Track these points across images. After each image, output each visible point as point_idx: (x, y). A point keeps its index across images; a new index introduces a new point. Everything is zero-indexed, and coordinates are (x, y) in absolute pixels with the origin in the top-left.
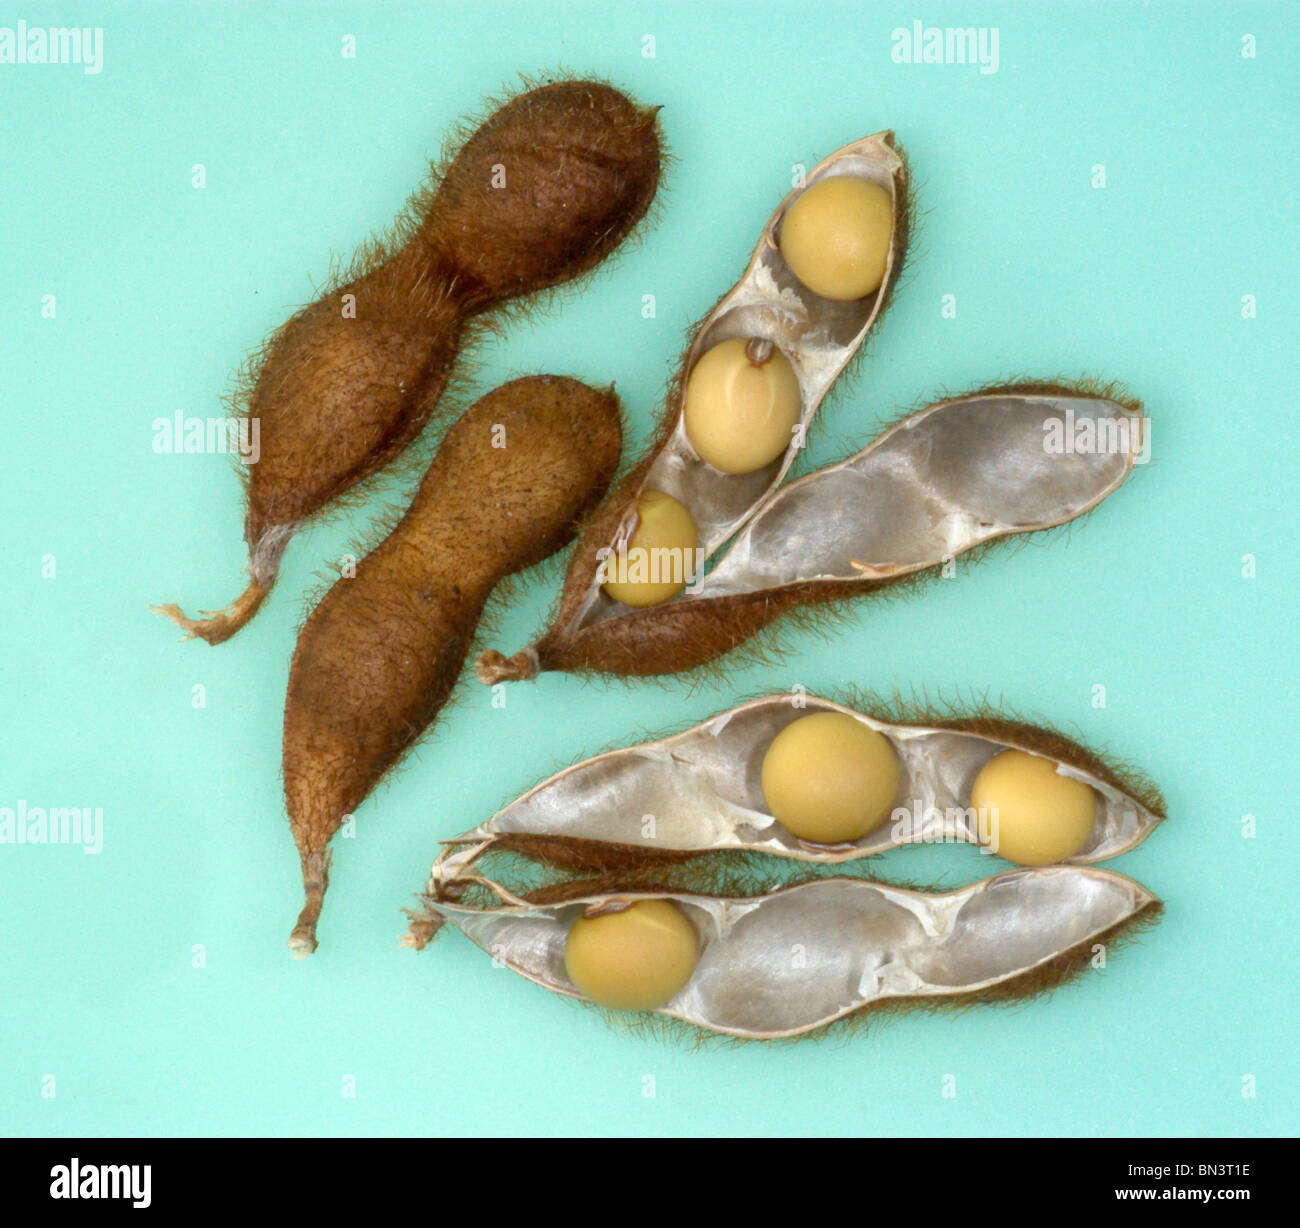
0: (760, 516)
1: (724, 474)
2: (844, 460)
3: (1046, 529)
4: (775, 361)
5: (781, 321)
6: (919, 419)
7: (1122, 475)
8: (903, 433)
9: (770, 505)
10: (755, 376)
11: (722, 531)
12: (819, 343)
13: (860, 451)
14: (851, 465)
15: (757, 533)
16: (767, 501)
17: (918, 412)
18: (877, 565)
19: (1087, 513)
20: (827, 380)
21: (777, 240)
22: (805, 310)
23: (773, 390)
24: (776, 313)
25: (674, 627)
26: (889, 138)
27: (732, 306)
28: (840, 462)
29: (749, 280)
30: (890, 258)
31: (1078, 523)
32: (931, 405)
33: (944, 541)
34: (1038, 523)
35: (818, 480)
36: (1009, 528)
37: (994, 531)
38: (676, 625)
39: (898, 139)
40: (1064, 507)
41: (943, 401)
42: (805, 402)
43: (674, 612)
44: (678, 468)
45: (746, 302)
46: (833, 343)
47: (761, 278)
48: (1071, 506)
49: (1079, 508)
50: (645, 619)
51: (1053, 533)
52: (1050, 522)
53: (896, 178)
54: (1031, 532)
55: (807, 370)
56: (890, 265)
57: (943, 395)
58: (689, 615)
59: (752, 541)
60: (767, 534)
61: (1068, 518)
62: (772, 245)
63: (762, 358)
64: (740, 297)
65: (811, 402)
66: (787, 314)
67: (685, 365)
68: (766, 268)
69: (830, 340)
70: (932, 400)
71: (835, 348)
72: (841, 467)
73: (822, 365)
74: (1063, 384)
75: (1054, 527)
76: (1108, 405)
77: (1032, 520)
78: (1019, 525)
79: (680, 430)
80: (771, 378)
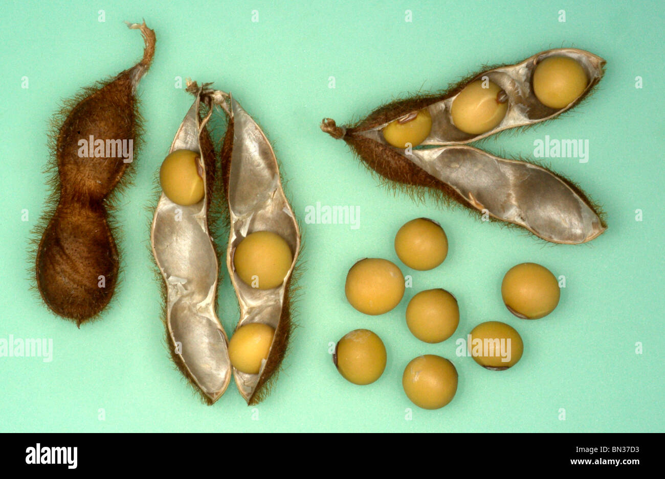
0: (452, 147)
1: (453, 124)
2: (497, 157)
3: (539, 237)
4: (504, 105)
5: (515, 90)
6: (533, 167)
7: (579, 242)
8: (524, 166)
9: (458, 147)
10: (494, 104)
11: (436, 141)
12: (522, 111)
13: (505, 159)
14: (497, 160)
15: (446, 152)
16: (459, 145)
17: (534, 164)
18: (477, 202)
19: (557, 243)
20: (513, 124)
21: (538, 63)
22: (527, 95)
23: (496, 114)
24: (516, 86)
25: (396, 163)
26: (604, 63)
27: (505, 72)
28: (494, 156)
29: (517, 68)
30: (570, 105)
31: (551, 244)
32: (541, 167)
33: (504, 212)
34: (538, 233)
35: (482, 154)
36: (529, 227)
37: (523, 223)
38: (397, 162)
39: (606, 66)
40: (551, 235)
41: (547, 169)
42: (500, 125)
43: (401, 158)
44: (441, 109)
45: (510, 73)
46: (527, 115)
47: (522, 70)
48: (553, 236)
49: (555, 240)
50: (390, 151)
51: (541, 241)
52: (542, 236)
53: (595, 79)
54: (534, 234)
55: (510, 115)
56: (568, 107)
57: (548, 167)
58: (404, 164)
59: (442, 153)
60: (449, 155)
61: (549, 240)
62: (535, 62)
63: (501, 100)
64: (510, 70)
65: (503, 127)
66: (519, 90)
67: (474, 78)
68: (526, 69)
69: (527, 113)
70: (543, 166)
71: (526, 117)
72: (494, 158)
73: (516, 118)
74: (590, 199)
75: (542, 239)
76: (597, 218)
77: (538, 230)
78: (532, 228)
79: (454, 98)
80: (498, 110)
